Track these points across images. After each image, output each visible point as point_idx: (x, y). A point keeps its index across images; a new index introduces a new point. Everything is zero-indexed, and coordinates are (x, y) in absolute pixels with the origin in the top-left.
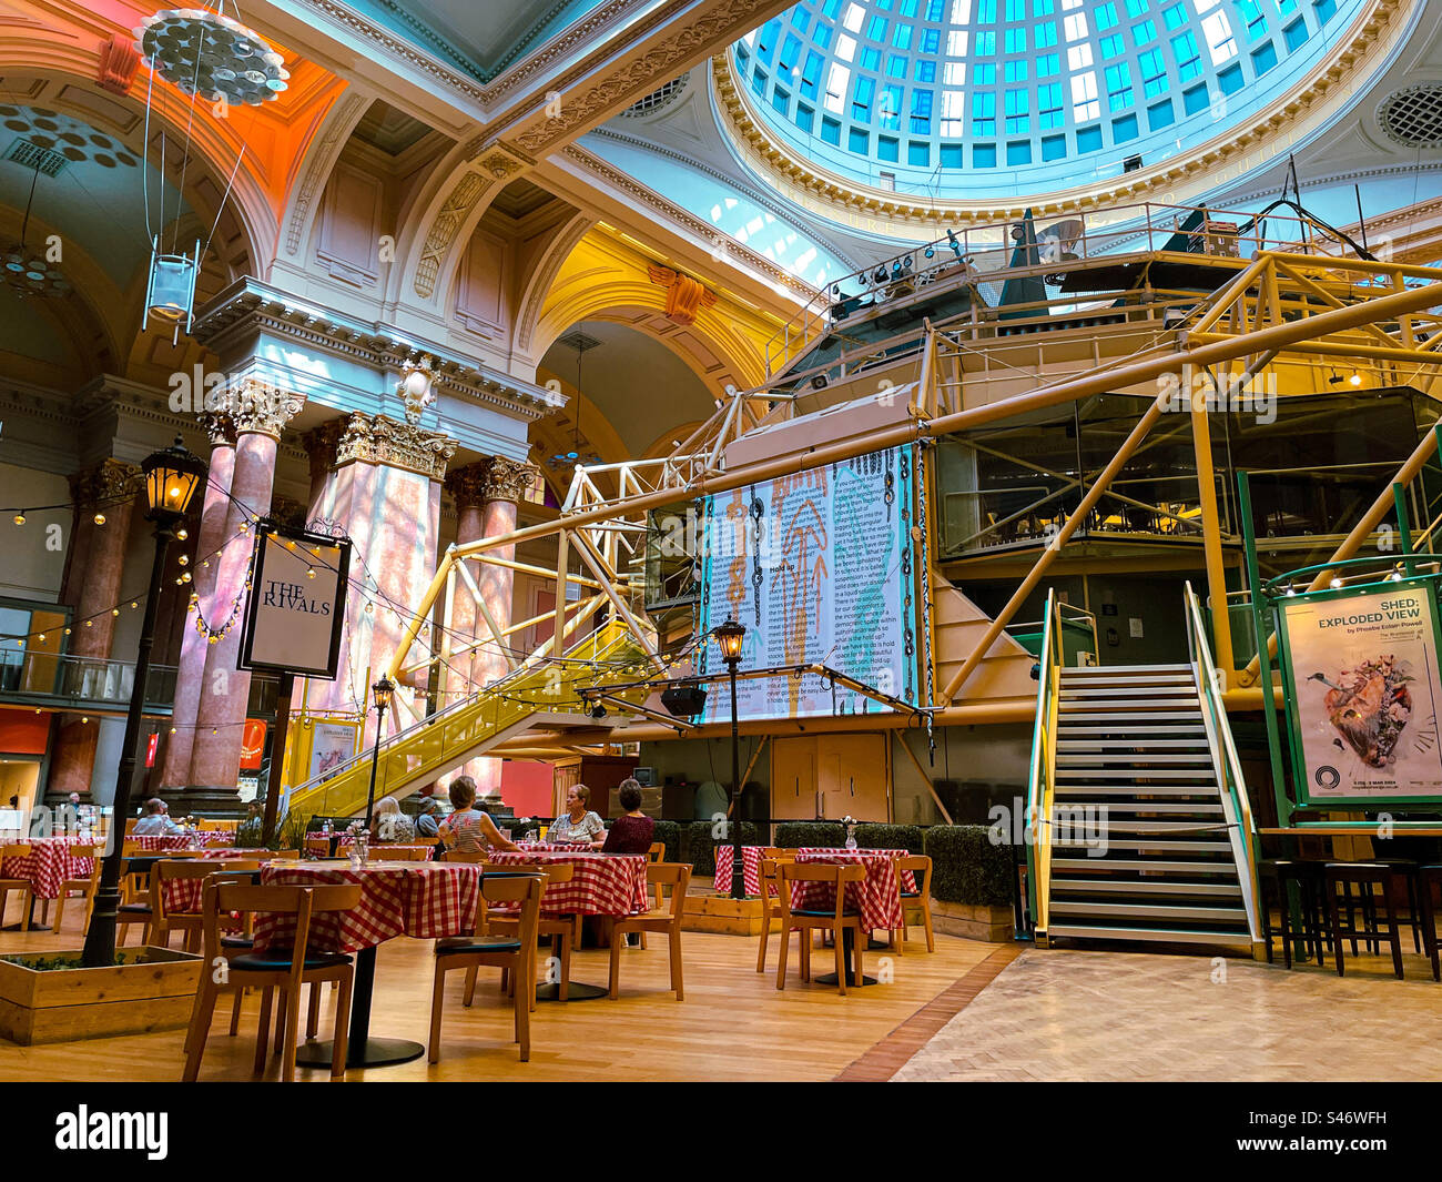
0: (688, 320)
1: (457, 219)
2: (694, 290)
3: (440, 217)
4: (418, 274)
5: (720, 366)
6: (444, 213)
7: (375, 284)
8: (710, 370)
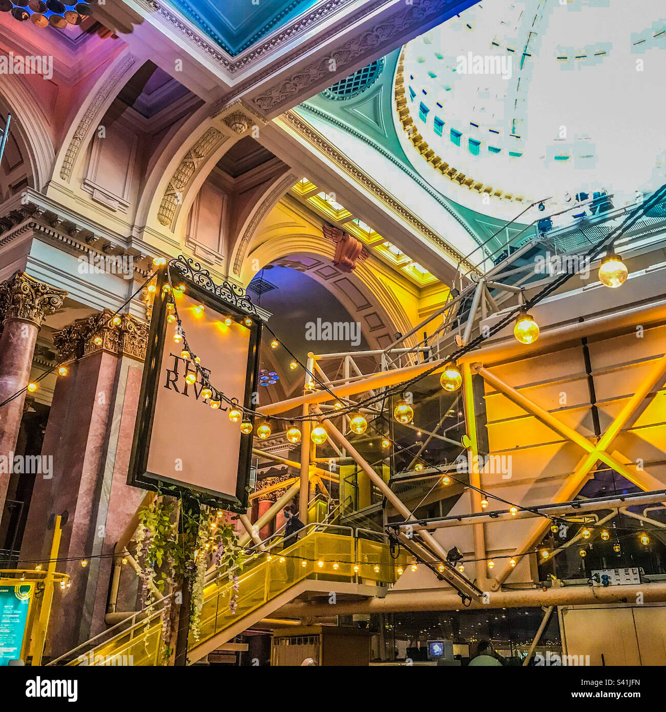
0: (349, 268)
1: (196, 165)
2: (355, 245)
3: (183, 163)
4: (161, 206)
5: (369, 305)
6: (186, 160)
7: (127, 210)
8: (360, 309)
